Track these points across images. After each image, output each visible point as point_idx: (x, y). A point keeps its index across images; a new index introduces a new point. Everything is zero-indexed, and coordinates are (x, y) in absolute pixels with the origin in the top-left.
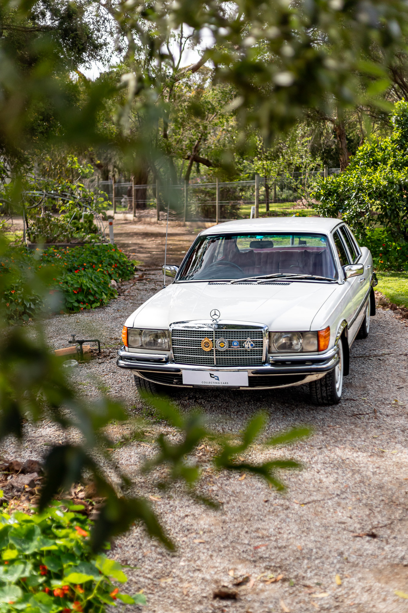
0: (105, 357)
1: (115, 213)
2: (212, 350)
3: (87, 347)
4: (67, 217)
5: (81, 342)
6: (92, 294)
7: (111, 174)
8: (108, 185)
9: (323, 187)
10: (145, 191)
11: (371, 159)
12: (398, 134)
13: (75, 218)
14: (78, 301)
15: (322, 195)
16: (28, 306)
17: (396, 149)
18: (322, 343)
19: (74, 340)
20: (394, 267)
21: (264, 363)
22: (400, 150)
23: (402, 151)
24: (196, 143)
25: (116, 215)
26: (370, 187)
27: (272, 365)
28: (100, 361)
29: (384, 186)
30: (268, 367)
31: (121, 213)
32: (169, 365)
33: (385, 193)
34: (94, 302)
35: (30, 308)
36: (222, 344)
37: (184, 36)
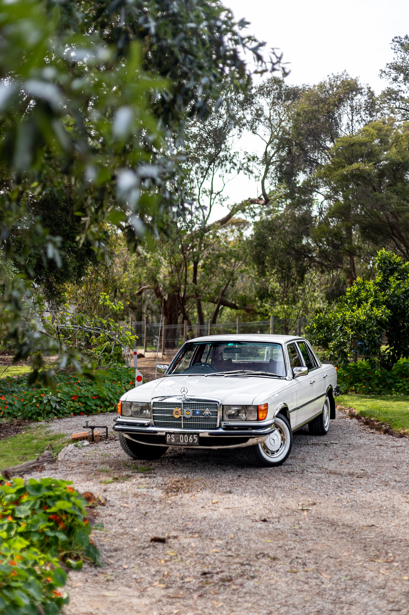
0: (111, 440)
1: (146, 351)
2: (180, 417)
3: (97, 432)
4: (98, 350)
5: (93, 428)
6: (107, 400)
7: (144, 317)
8: (141, 326)
9: (316, 321)
10: (175, 330)
11: (357, 299)
12: (380, 278)
13: (106, 351)
14: (96, 405)
15: (315, 328)
16: (54, 406)
17: (378, 290)
18: (261, 415)
19: (87, 425)
20: (376, 391)
21: (219, 428)
22: (381, 292)
23: (383, 293)
24: (223, 288)
25: (146, 353)
26: (352, 321)
27: (224, 429)
28: (107, 442)
29: (364, 321)
30: (221, 430)
31: (151, 352)
32: (150, 428)
33: (364, 326)
34: (109, 406)
35: (55, 408)
36: (188, 413)
37: (214, 192)
